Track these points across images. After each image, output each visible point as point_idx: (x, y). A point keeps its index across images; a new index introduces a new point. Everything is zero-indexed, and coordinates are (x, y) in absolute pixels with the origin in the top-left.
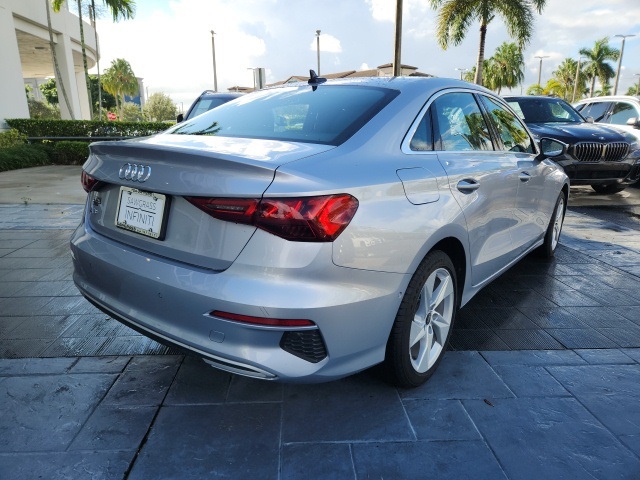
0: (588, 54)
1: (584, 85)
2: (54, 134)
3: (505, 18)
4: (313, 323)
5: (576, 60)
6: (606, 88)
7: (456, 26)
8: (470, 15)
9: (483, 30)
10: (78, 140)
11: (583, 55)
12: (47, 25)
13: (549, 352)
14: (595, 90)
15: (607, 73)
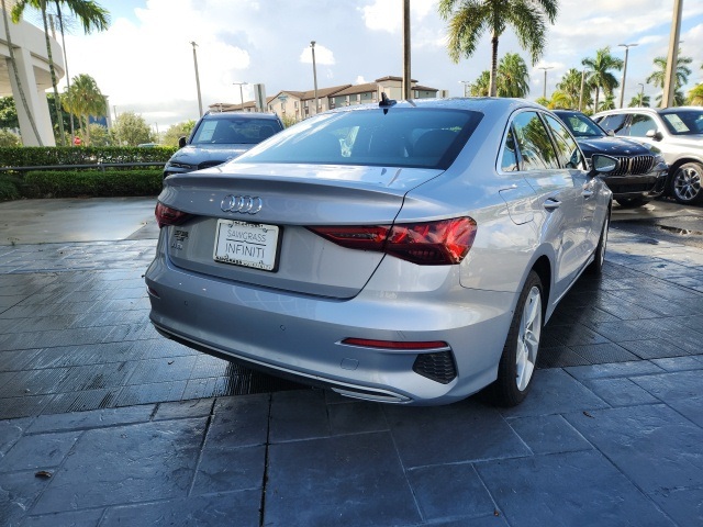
0: (589, 63)
1: (589, 96)
2: (21, 164)
3: (516, 29)
4: (445, 344)
5: (579, 70)
6: (609, 99)
7: (467, 37)
8: (480, 26)
9: (495, 42)
10: (50, 169)
11: (586, 65)
12: (5, 39)
13: (627, 364)
14: (600, 100)
15: (611, 82)
